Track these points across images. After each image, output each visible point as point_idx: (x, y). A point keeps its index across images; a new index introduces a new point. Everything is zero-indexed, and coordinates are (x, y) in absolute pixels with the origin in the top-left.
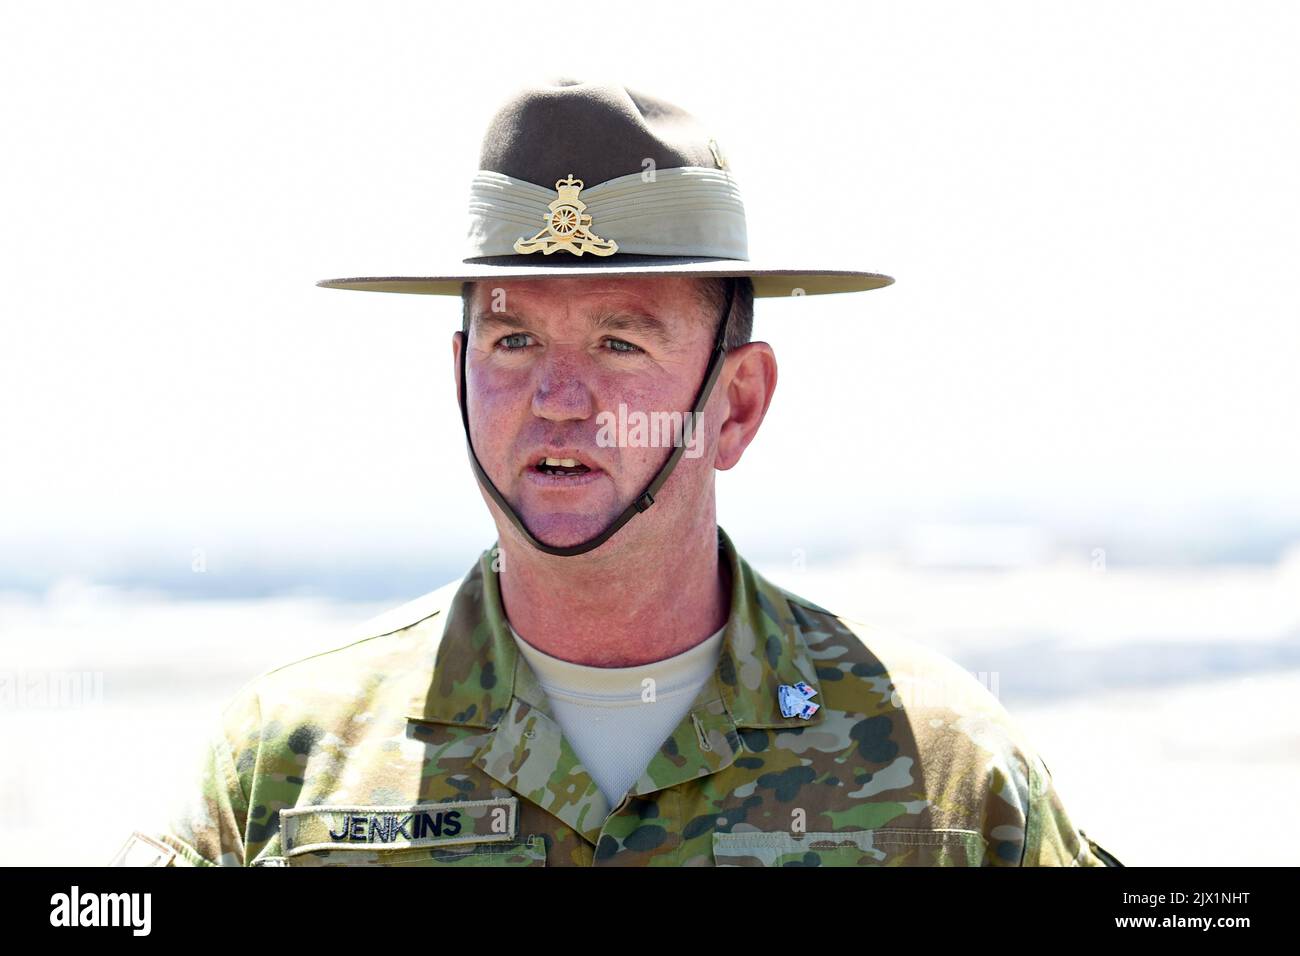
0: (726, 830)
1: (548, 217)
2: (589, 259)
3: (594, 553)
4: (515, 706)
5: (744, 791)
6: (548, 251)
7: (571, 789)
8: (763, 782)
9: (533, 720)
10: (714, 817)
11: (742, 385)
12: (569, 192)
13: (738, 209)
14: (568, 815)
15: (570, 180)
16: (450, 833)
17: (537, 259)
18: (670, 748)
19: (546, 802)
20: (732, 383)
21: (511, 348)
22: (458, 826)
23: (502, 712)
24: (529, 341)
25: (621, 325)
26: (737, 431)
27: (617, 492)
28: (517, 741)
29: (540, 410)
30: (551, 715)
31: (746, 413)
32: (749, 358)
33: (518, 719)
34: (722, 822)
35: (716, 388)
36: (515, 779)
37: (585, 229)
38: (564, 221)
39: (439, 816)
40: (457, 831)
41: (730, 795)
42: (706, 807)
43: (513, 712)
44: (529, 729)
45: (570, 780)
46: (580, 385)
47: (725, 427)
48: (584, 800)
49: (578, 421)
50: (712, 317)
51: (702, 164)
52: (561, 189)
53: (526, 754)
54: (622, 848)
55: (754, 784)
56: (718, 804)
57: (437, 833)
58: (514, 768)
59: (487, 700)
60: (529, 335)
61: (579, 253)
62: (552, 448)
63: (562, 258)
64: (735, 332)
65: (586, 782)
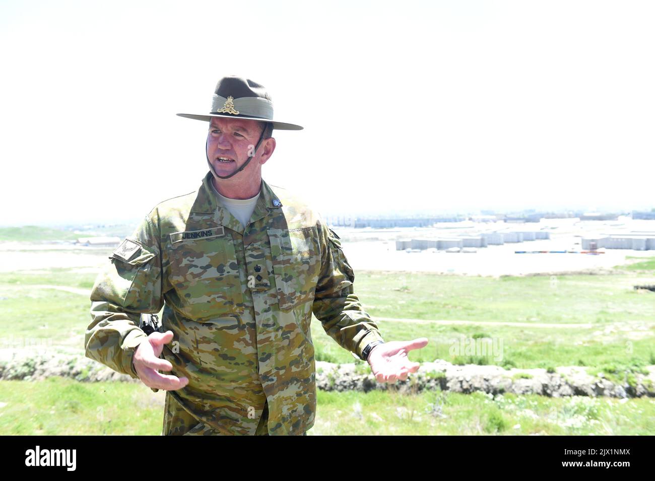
0: (269, 229)
1: (225, 105)
2: (232, 115)
3: (229, 179)
4: (217, 208)
5: (271, 221)
6: (224, 112)
7: (234, 223)
8: (274, 219)
9: (222, 210)
10: (266, 227)
11: (268, 146)
12: (230, 100)
13: (271, 109)
14: (235, 229)
15: (231, 97)
16: (210, 235)
17: (222, 113)
18: (254, 212)
19: (230, 227)
20: (265, 146)
21: (215, 133)
22: (211, 234)
23: (215, 210)
24: (219, 132)
25: (238, 131)
26: (265, 156)
27: (236, 165)
28: (220, 215)
29: (220, 147)
30: (226, 209)
31: (268, 153)
32: (270, 140)
33: (219, 211)
34: (268, 228)
35: (260, 146)
36: (222, 223)
37: (232, 108)
38: (228, 106)
39: (207, 232)
40: (211, 235)
41: (268, 222)
42: (264, 225)
43: (217, 209)
44: (222, 212)
45: (234, 222)
46: (228, 142)
47: (262, 155)
48: (238, 225)
49: (228, 150)
50: (261, 131)
51: (262, 97)
52: (229, 99)
53: (223, 218)
54: (249, 234)
55: (272, 220)
56: (266, 224)
57: (207, 235)
58: (221, 221)
59: (211, 208)
60: (219, 130)
61: (231, 113)
62: (222, 155)
63: (227, 114)
64: (266, 135)
65: (237, 222)
